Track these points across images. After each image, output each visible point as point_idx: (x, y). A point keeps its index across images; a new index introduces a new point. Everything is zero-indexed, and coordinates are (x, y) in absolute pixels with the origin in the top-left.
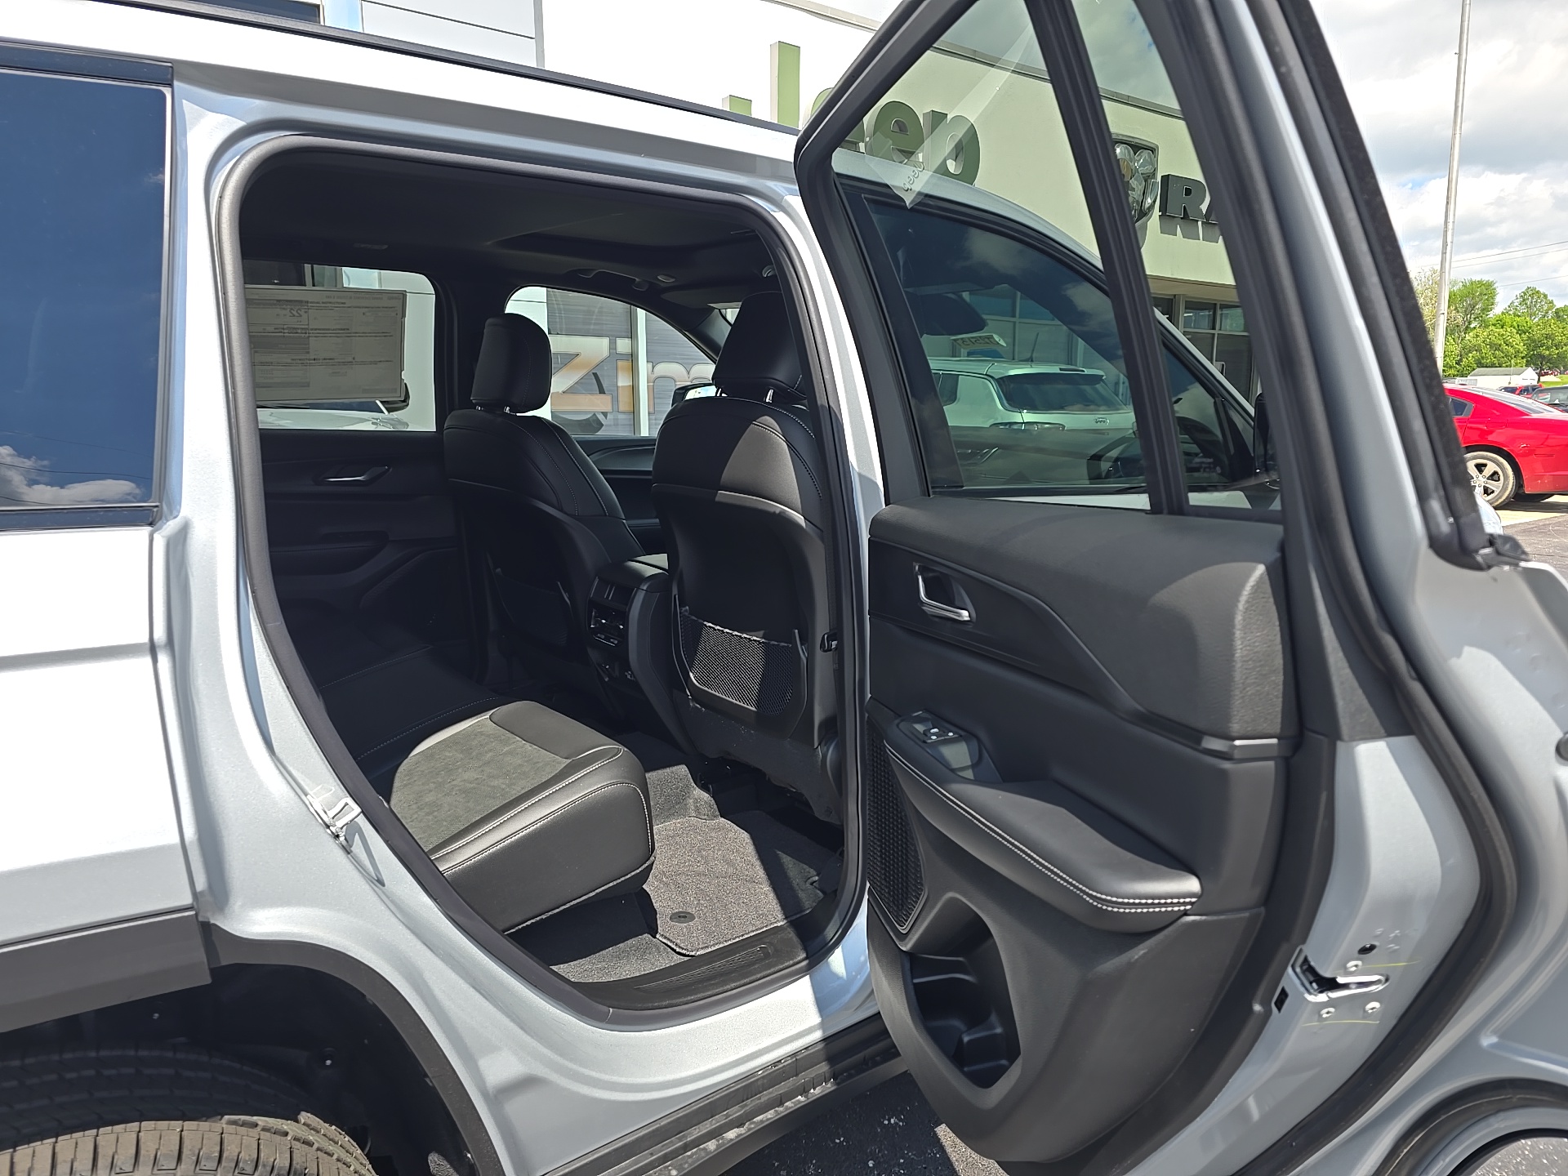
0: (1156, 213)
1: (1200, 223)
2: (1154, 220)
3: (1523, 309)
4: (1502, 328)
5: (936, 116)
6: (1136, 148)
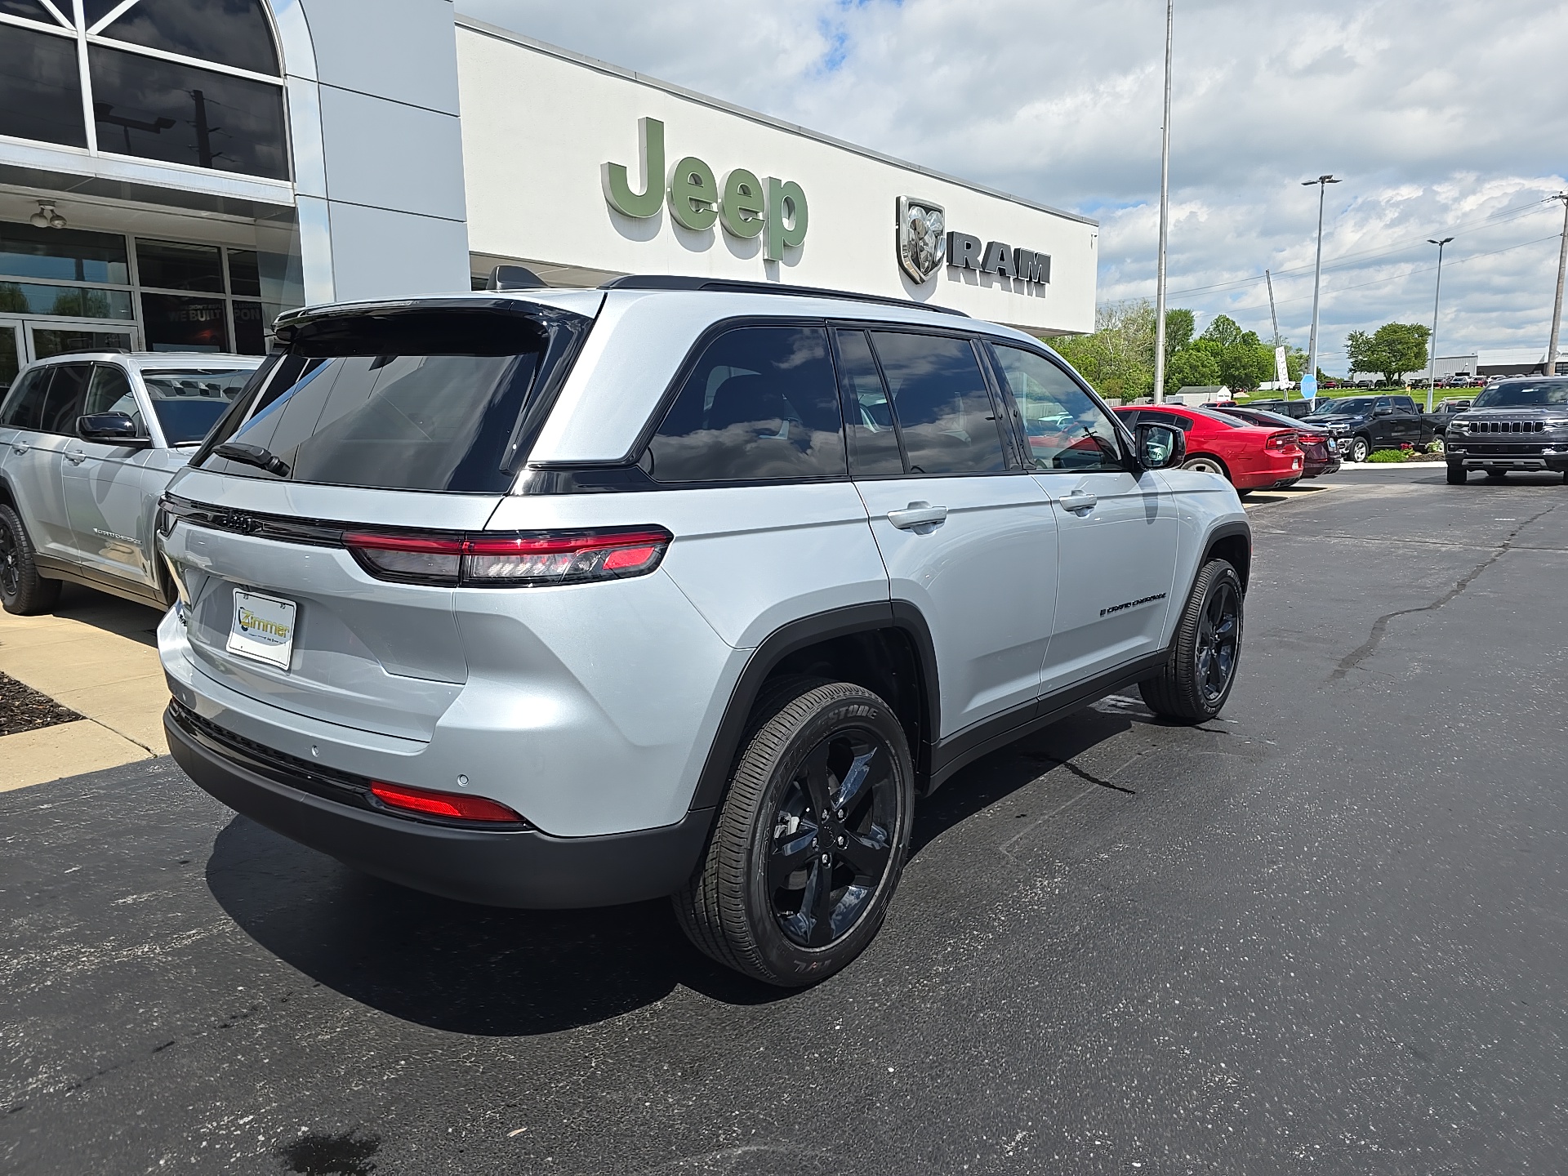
0: (945, 263)
1: (978, 272)
2: (943, 271)
3: (1216, 335)
4: (1200, 351)
5: (773, 182)
6: (928, 209)
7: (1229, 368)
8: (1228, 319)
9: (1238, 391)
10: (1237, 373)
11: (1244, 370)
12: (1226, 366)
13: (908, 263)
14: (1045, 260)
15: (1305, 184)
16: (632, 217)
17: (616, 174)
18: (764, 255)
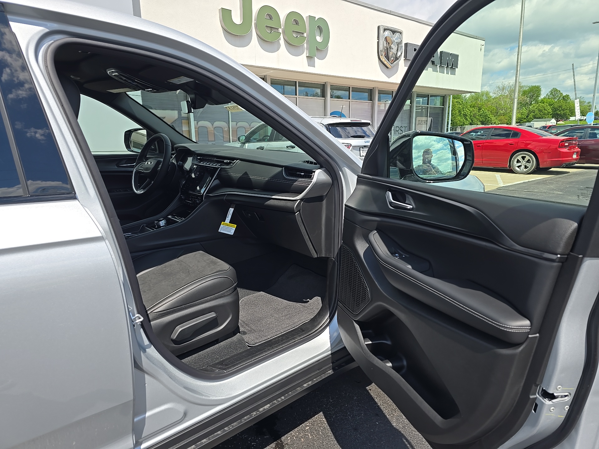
0: (403, 58)
2: (402, 61)
3: (551, 96)
4: (543, 103)
5: (311, 18)
6: (394, 32)
7: (556, 110)
8: (557, 90)
9: (560, 121)
10: (560, 113)
11: (563, 111)
12: (555, 109)
13: (383, 59)
14: (456, 57)
15: (594, 23)
16: (236, 35)
17: (226, 14)
18: (306, 54)
